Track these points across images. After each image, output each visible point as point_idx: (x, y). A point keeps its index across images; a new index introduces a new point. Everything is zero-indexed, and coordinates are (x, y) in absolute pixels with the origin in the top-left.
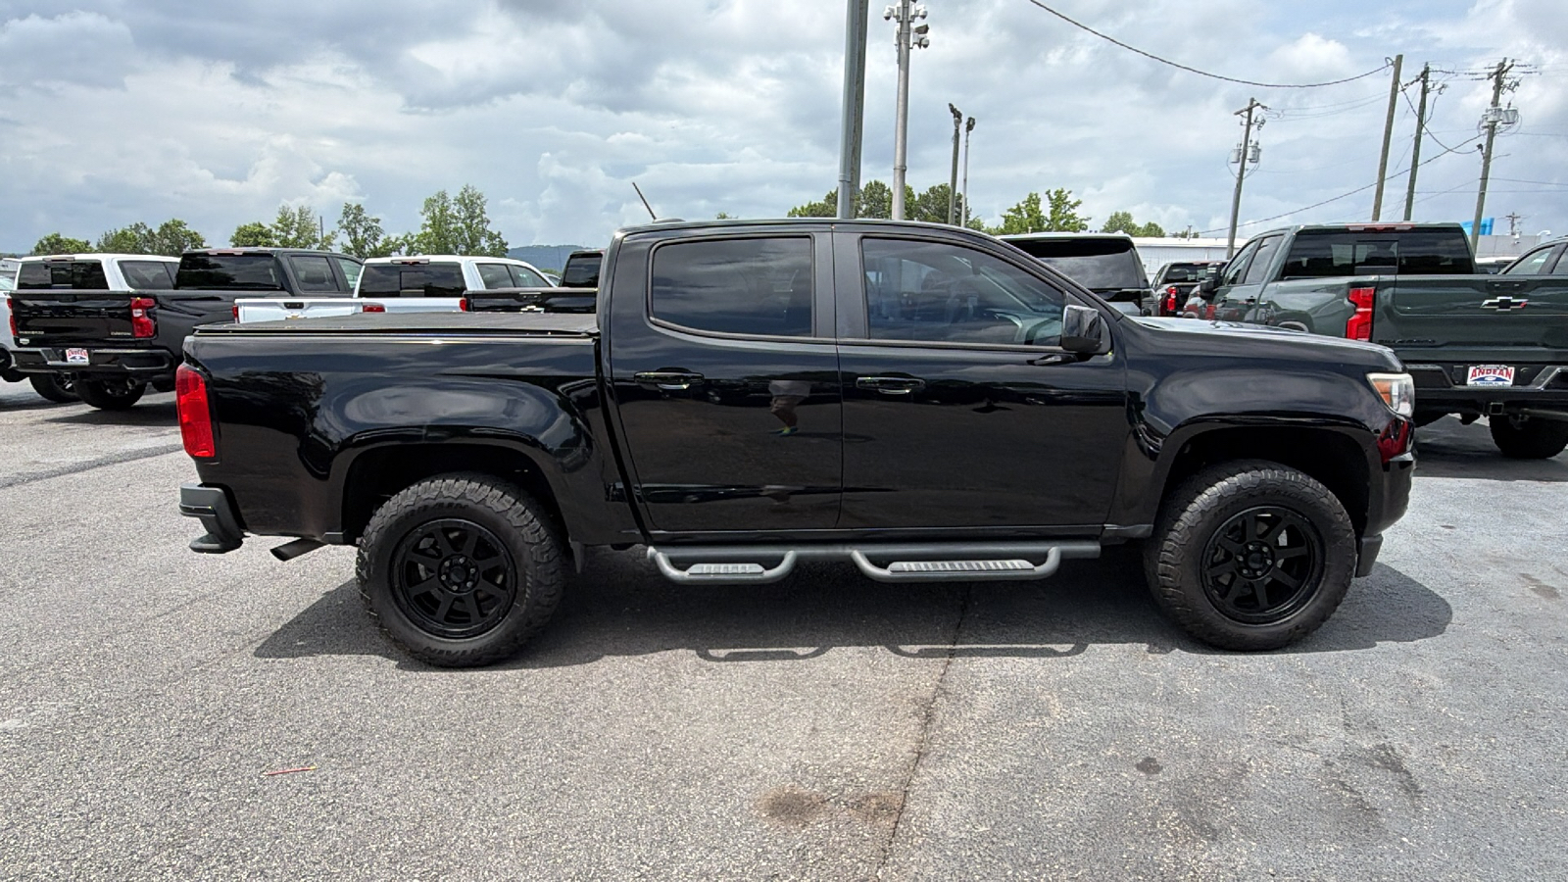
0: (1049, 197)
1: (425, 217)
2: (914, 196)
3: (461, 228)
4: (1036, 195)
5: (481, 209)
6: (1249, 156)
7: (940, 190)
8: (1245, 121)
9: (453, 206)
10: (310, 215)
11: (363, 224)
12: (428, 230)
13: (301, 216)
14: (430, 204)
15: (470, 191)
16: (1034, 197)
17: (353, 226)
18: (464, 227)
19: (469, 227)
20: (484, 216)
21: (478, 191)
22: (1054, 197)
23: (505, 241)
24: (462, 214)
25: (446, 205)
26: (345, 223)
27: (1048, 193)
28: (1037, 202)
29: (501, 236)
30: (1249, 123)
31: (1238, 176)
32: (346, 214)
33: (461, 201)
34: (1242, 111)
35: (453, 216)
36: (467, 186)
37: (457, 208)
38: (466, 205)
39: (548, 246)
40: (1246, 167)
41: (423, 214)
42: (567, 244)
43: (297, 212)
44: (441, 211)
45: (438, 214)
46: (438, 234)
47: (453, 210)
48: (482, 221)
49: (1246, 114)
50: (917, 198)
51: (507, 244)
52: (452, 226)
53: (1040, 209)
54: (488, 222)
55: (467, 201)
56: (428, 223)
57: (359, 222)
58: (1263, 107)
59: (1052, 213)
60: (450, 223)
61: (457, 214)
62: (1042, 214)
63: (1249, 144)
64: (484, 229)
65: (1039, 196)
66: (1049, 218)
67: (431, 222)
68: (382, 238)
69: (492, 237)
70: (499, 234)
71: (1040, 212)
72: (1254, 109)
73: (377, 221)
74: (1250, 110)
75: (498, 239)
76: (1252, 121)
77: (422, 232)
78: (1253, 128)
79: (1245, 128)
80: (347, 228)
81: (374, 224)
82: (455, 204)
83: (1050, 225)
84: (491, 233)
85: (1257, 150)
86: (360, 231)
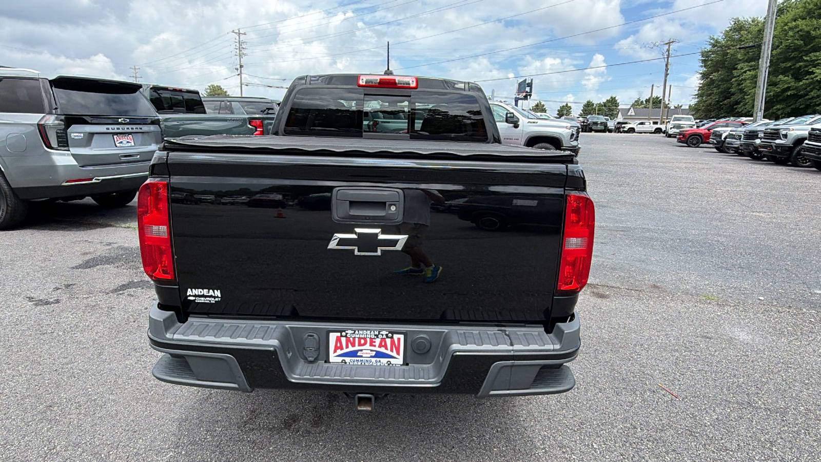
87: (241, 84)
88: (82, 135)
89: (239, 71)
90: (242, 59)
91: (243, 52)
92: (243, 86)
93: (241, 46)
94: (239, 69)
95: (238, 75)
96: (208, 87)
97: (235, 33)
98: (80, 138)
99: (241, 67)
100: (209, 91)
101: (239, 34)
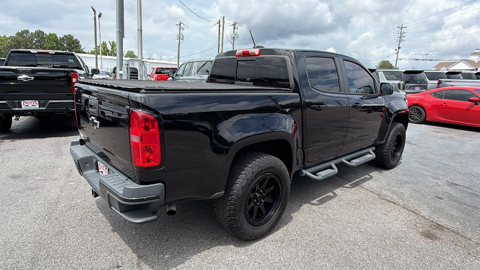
0: (110, 43)
2: (57, 38)
4: (105, 42)
6: (181, 38)
7: (68, 36)
8: (179, 28)
16: (105, 43)
22: (112, 44)
27: (109, 42)
28: (106, 45)
30: (180, 29)
31: (178, 43)
34: (178, 25)
40: (180, 41)
49: (179, 25)
50: (59, 39)
53: (107, 47)
58: (184, 24)
59: (112, 49)
62: (108, 49)
63: (181, 35)
65: (106, 43)
66: (111, 50)
71: (108, 48)
72: (181, 25)
74: (180, 25)
76: (181, 28)
78: (181, 30)
79: (179, 30)
83: (111, 53)
85: (183, 37)
87: (397, 59)
89: (397, 51)
90: (400, 43)
91: (402, 39)
92: (398, 60)
93: (401, 35)
94: (398, 50)
95: (396, 53)
96: (380, 62)
97: (399, 27)
99: (399, 48)
100: (380, 64)
101: (402, 28)
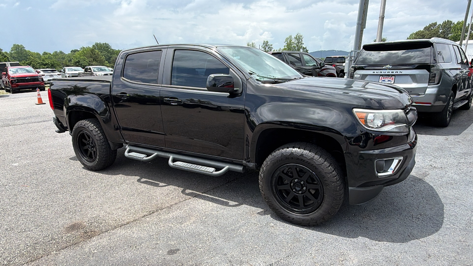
1: (285, 43)
3: (295, 46)
5: (302, 40)
9: (293, 40)
10: (255, 45)
11: (268, 46)
12: (286, 47)
13: (252, 45)
14: (287, 39)
15: (299, 35)
17: (265, 47)
18: (296, 46)
19: (297, 46)
20: (302, 42)
21: (301, 34)
23: (307, 50)
24: (296, 42)
25: (291, 39)
26: (263, 46)
29: (307, 48)
32: (264, 44)
33: (296, 38)
35: (293, 43)
36: (298, 33)
37: (294, 40)
38: (297, 39)
39: (325, 51)
41: (285, 42)
42: (331, 50)
43: (251, 44)
44: (290, 41)
45: (289, 42)
46: (288, 48)
47: (293, 41)
48: (301, 44)
51: (308, 50)
52: (293, 46)
54: (303, 44)
55: (298, 38)
56: (286, 45)
57: (267, 46)
60: (292, 45)
61: (294, 42)
64: (302, 46)
67: (287, 45)
68: (272, 50)
69: (304, 48)
70: (306, 47)
73: (272, 45)
75: (305, 49)
77: (284, 48)
80: (263, 48)
81: (271, 46)
82: (294, 39)
84: (304, 47)
86: (267, 48)
88: (359, 75)
98: (358, 77)
